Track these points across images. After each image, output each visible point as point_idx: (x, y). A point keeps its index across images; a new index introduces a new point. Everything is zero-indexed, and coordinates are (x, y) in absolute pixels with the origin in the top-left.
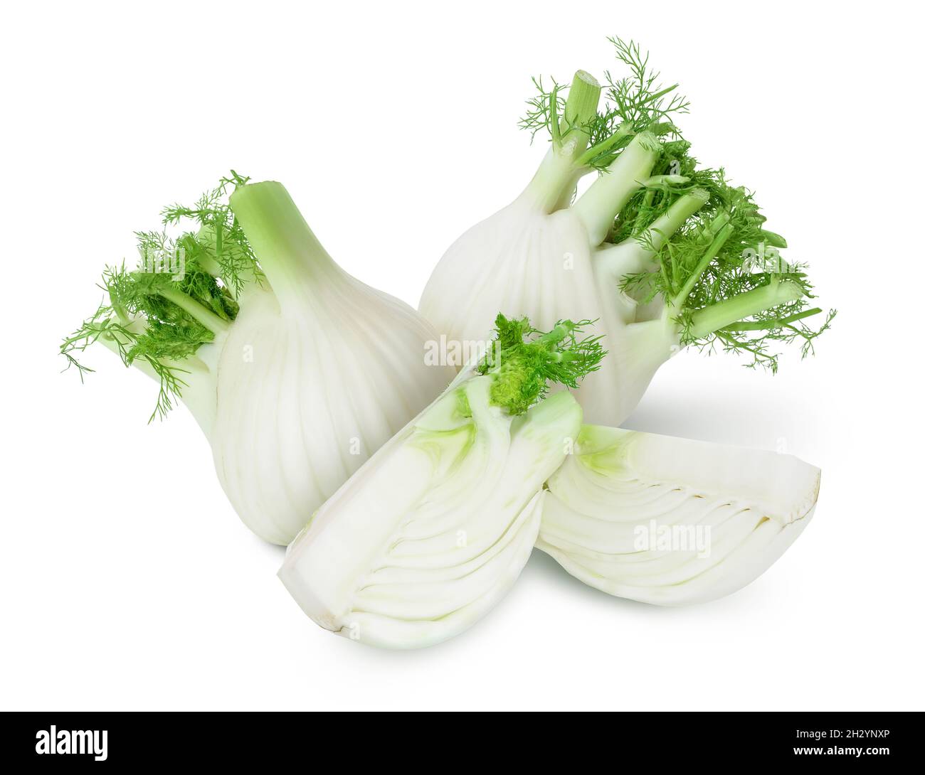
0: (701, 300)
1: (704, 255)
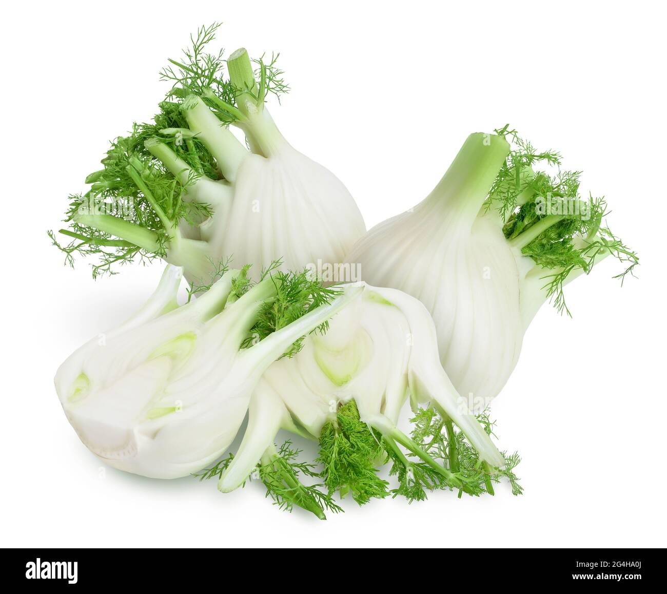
0: (150, 223)
1: (148, 189)
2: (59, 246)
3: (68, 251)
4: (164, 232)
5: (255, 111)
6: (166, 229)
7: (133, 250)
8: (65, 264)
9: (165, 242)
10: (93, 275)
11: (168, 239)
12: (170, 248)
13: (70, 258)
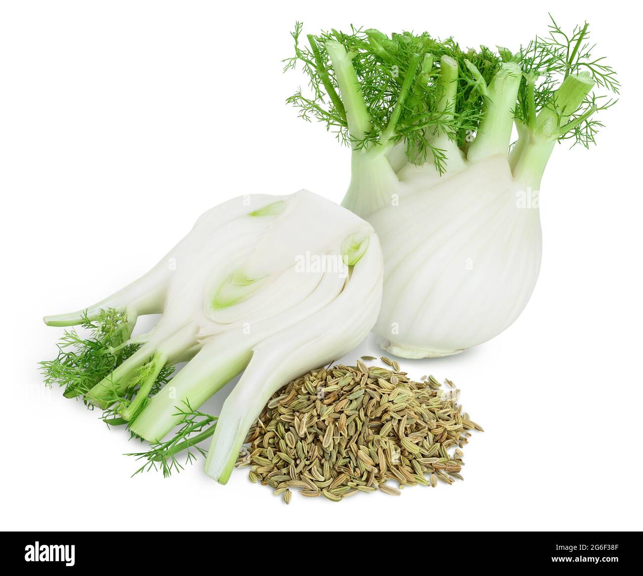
2: (297, 43)
3: (299, 54)
4: (380, 133)
5: (548, 134)
6: (383, 133)
7: (339, 120)
8: (284, 61)
9: (371, 140)
10: (290, 98)
11: (375, 142)
12: (368, 151)
13: (293, 62)
